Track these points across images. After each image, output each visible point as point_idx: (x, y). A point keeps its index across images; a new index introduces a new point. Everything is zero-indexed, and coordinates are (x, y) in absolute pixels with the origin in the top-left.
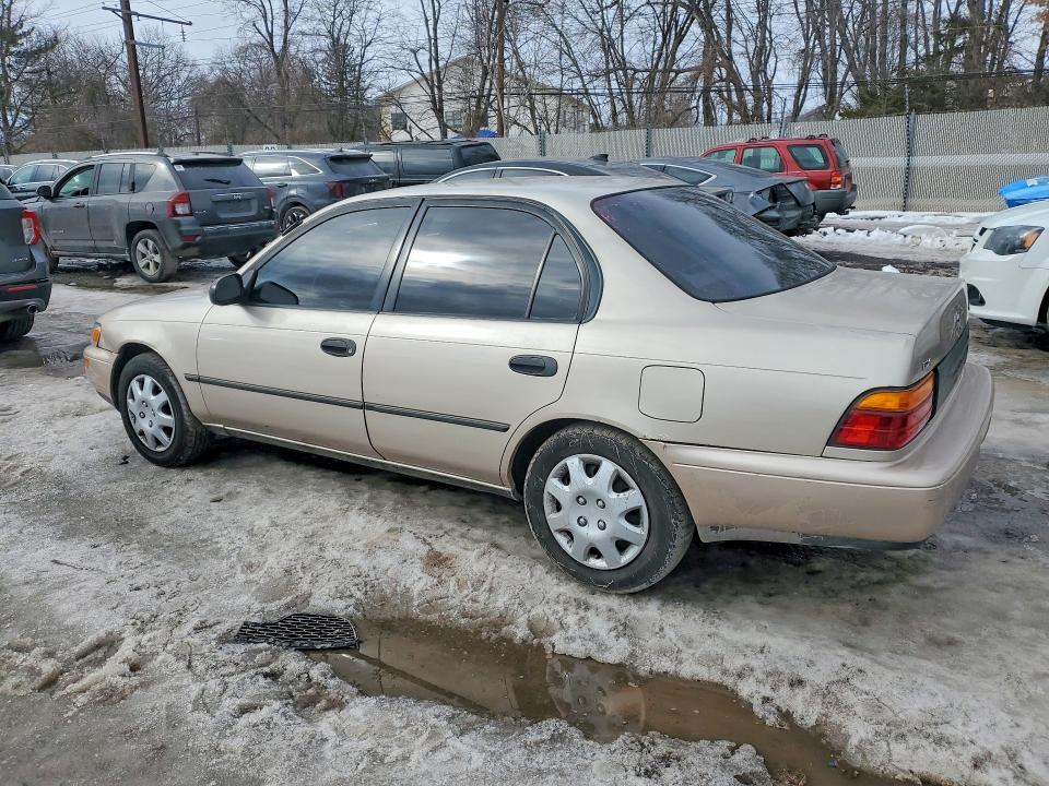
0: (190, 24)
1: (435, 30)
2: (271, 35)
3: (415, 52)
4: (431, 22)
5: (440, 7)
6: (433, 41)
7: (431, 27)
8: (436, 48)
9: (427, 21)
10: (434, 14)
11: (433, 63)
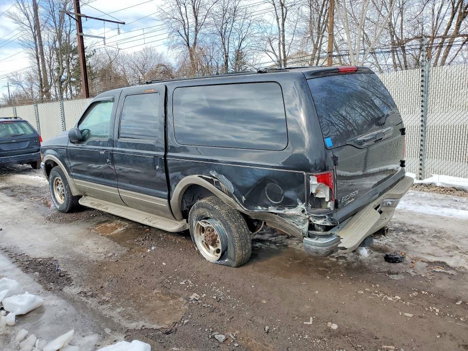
0: (124, 23)
1: (283, 25)
2: (187, 36)
3: (270, 41)
4: (281, 20)
5: (287, 11)
6: (281, 32)
7: (281, 23)
8: (284, 37)
9: (278, 19)
10: (283, 15)
11: (281, 46)
